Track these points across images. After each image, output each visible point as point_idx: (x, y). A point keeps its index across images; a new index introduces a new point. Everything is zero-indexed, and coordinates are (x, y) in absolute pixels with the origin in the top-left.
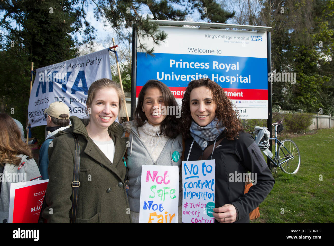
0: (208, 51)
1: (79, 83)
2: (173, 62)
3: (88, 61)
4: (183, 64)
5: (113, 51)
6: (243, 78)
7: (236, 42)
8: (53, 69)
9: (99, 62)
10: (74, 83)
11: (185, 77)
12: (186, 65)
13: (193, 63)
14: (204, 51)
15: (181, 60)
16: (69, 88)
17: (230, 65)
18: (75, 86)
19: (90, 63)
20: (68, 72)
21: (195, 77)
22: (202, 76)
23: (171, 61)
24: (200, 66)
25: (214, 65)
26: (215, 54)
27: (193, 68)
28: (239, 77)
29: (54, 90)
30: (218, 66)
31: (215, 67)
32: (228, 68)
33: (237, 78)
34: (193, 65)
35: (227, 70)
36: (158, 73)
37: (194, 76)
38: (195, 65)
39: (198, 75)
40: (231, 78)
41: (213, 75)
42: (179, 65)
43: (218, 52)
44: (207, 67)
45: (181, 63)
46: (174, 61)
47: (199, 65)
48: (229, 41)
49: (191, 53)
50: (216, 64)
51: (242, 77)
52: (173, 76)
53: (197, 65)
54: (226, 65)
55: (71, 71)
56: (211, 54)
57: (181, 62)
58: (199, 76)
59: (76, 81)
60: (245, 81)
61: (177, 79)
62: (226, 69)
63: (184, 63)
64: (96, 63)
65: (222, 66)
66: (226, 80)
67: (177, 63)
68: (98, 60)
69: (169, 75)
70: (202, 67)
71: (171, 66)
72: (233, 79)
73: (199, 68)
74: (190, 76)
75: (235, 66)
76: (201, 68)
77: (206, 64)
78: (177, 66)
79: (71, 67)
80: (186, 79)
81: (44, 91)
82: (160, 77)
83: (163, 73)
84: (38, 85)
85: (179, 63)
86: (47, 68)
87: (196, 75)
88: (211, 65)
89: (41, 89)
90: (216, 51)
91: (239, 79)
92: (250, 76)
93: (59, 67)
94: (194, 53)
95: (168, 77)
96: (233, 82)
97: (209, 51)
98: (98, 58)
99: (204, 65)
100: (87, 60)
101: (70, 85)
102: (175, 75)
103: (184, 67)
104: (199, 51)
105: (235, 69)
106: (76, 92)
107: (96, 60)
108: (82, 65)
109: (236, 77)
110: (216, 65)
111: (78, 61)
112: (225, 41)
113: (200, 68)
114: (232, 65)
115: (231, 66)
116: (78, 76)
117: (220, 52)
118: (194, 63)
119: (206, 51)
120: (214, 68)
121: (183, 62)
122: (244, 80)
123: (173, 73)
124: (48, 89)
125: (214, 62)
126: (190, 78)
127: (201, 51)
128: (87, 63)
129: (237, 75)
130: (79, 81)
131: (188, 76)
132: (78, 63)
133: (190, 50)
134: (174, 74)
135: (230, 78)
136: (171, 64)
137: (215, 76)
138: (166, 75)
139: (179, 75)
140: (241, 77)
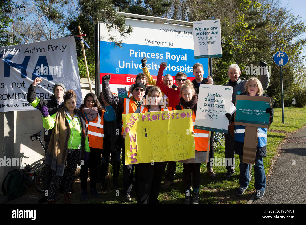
0: (162, 43)
2: (132, 52)
6: (190, 68)
7: (185, 37)
9: (64, 49)
10: (34, 68)
15: (139, 51)
17: (180, 56)
19: (52, 48)
20: (26, 57)
21: (151, 66)
22: (157, 65)
23: (131, 50)
26: (168, 46)
27: (150, 57)
28: (187, 67)
30: (170, 56)
31: (168, 57)
32: (178, 59)
34: (149, 55)
36: (119, 62)
38: (152, 56)
40: (181, 67)
42: (138, 54)
43: (170, 45)
44: (161, 57)
45: (140, 53)
47: (154, 55)
48: (179, 35)
49: (148, 44)
50: (168, 55)
52: (132, 64)
54: (177, 56)
56: (165, 46)
58: (155, 65)
61: (136, 68)
62: (176, 59)
63: (142, 53)
64: (61, 49)
65: (173, 57)
66: (177, 69)
67: (136, 53)
68: (63, 46)
69: (129, 64)
70: (157, 57)
71: (131, 56)
72: (182, 69)
73: (154, 58)
75: (184, 58)
77: (160, 55)
78: (136, 56)
79: (28, 51)
82: (122, 65)
83: (124, 62)
87: (152, 64)
88: (164, 56)
90: (168, 44)
91: (187, 69)
94: (150, 45)
99: (159, 55)
100: (49, 46)
101: (30, 70)
102: (135, 64)
103: (142, 56)
104: (154, 42)
105: (184, 60)
107: (60, 46)
109: (185, 67)
111: (37, 46)
112: (176, 35)
114: (182, 56)
115: (181, 57)
117: (172, 44)
118: (151, 54)
119: (160, 43)
123: (132, 62)
125: (167, 53)
127: (156, 43)
128: (49, 48)
129: (186, 65)
132: (37, 48)
133: (147, 41)
135: (179, 68)
136: (131, 54)
138: (127, 64)
139: (138, 64)
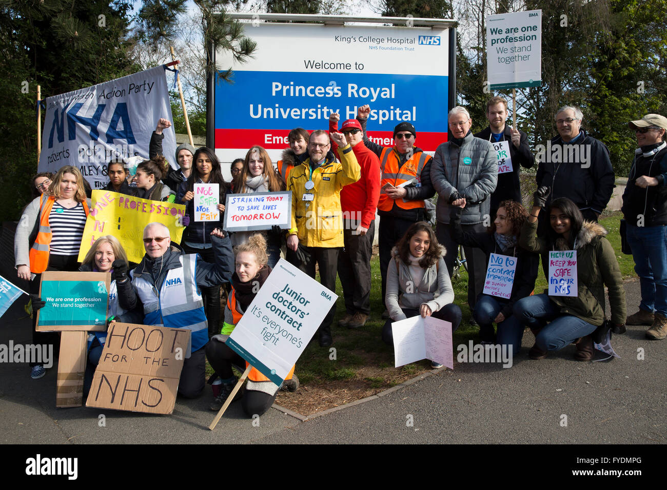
0: (339, 65)
1: (118, 124)
2: (277, 87)
3: (132, 86)
4: (296, 90)
5: (173, 71)
6: (402, 112)
7: (391, 49)
8: (74, 100)
9: (150, 89)
10: (109, 124)
11: (299, 113)
12: (300, 90)
13: (313, 87)
14: (332, 66)
15: (292, 83)
16: (103, 133)
17: (378, 89)
18: (111, 129)
19: (135, 89)
20: (99, 105)
21: (316, 112)
22: (328, 110)
23: (274, 84)
24: (326, 93)
25: (350, 91)
26: (353, 71)
27: (313, 95)
28: (395, 111)
29: (76, 136)
30: (358, 91)
31: (352, 93)
32: (375, 96)
33: (392, 112)
34: (312, 91)
35: (373, 98)
36: (251, 106)
37: (314, 110)
38: (317, 91)
39: (322, 108)
40: (381, 112)
41: (348, 108)
42: (288, 91)
43: (357, 68)
44: (337, 94)
45: (292, 87)
46: (280, 85)
47: (323, 91)
48: (378, 47)
49: (309, 70)
50: (353, 88)
51: (400, 112)
52: (277, 110)
53: (319, 91)
54: (372, 89)
55: (104, 103)
56: (346, 71)
57: (292, 85)
58: (323, 110)
59: (112, 121)
60: (406, 117)
61: (285, 116)
62: (371, 96)
63: (297, 88)
64: (145, 90)
65: (364, 92)
67: (285, 88)
68: (148, 84)
69: (271, 110)
70: (329, 94)
71: (274, 94)
72: (384, 115)
73: (323, 95)
74: (307, 110)
75: (388, 92)
76: (327, 96)
77: (336, 89)
78: (284, 94)
79: (104, 96)
80: (301, 115)
81: (61, 139)
82: (256, 113)
83: (260, 106)
84: (51, 127)
85: (288, 87)
86: (64, 97)
87: (317, 108)
88: (344, 91)
89: (56, 135)
90: (353, 66)
91: (395, 114)
92: (414, 108)
93: (85, 96)
94: (314, 70)
95: (268, 112)
96: (382, 120)
97: (342, 66)
98: (147, 82)
99: (333, 90)
100: (130, 85)
101: (103, 127)
102: (282, 110)
103: (297, 94)
104: (323, 65)
105: (389, 97)
106: (114, 140)
107: (145, 84)
108: (122, 93)
109: (389, 111)
110: (354, 91)
111: (115, 86)
112: (371, 48)
113: (325, 95)
114: (383, 89)
115: (381, 92)
116: (116, 112)
117: (361, 67)
118: (315, 88)
119: (336, 66)
120: (350, 95)
121: (294, 86)
122: (404, 117)
123: (277, 105)
124: (68, 135)
125: (350, 85)
126: (307, 114)
127: (327, 66)
128: (130, 89)
129: (392, 107)
130: (118, 121)
131: (304, 111)
132: (116, 90)
133: (308, 64)
134: (279, 108)
135: (378, 114)
136: (274, 90)
137: (352, 109)
138: (266, 110)
139: (288, 110)
140: (398, 111)
